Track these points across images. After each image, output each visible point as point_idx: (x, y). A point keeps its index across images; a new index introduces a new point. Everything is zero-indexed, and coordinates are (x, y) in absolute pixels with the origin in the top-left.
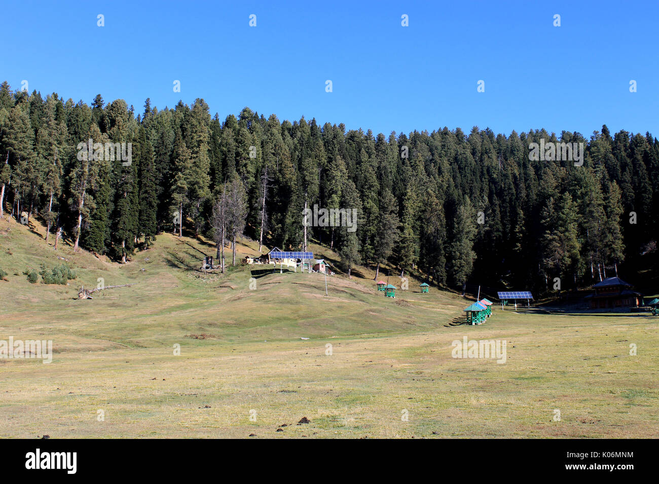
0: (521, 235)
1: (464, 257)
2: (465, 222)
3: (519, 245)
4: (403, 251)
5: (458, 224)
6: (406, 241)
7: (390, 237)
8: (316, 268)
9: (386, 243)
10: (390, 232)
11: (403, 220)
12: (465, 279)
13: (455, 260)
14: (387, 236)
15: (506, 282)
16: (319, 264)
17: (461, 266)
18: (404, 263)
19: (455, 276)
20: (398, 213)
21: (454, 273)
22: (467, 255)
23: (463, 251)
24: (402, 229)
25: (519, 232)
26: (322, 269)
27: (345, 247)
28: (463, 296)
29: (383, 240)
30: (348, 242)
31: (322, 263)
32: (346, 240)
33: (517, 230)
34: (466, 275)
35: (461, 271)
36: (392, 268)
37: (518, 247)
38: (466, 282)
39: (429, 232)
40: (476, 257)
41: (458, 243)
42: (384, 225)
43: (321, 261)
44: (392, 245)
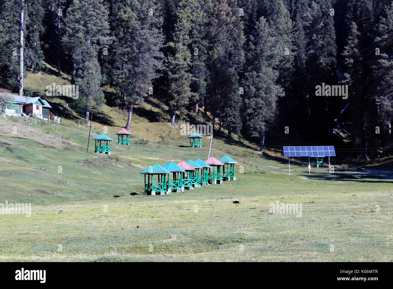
0: (352, 61)
1: (263, 94)
2: (265, 42)
3: (347, 75)
4: (173, 85)
5: (255, 44)
6: (179, 69)
7: (147, 63)
8: (27, 109)
9: (142, 73)
10: (147, 55)
11: (175, 39)
12: (263, 127)
13: (249, 99)
14: (144, 63)
15: (344, 133)
16: (31, 104)
17: (258, 108)
18: (175, 104)
19: (248, 122)
20: (163, 26)
21: (248, 118)
22: (268, 91)
23: (260, 84)
24: (170, 51)
25: (349, 57)
26: (37, 112)
27: (79, 79)
28: (261, 153)
29: (136, 68)
30: (83, 71)
31: (36, 103)
32: (81, 69)
33: (346, 53)
34: (266, 121)
35: (256, 115)
36: (164, 111)
37: (346, 79)
38: (266, 132)
39: (216, 56)
40: (283, 95)
41: (255, 73)
42: (140, 46)
43: (34, 100)
44: (152, 75)
